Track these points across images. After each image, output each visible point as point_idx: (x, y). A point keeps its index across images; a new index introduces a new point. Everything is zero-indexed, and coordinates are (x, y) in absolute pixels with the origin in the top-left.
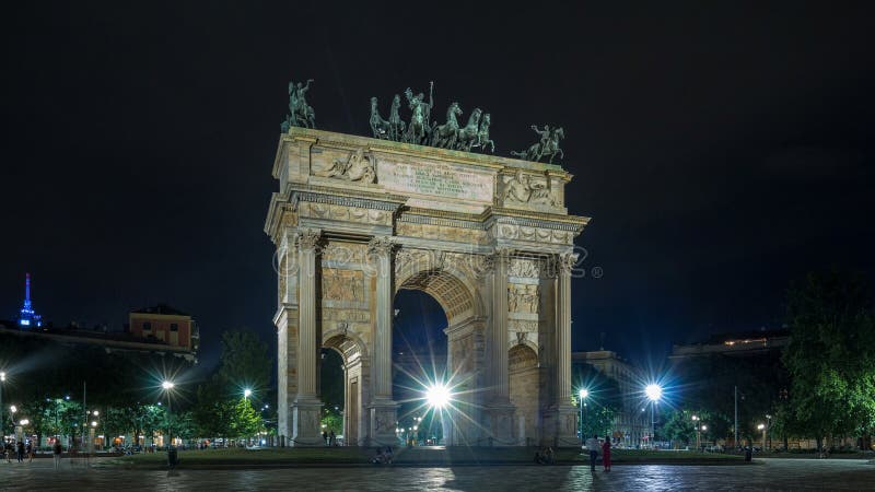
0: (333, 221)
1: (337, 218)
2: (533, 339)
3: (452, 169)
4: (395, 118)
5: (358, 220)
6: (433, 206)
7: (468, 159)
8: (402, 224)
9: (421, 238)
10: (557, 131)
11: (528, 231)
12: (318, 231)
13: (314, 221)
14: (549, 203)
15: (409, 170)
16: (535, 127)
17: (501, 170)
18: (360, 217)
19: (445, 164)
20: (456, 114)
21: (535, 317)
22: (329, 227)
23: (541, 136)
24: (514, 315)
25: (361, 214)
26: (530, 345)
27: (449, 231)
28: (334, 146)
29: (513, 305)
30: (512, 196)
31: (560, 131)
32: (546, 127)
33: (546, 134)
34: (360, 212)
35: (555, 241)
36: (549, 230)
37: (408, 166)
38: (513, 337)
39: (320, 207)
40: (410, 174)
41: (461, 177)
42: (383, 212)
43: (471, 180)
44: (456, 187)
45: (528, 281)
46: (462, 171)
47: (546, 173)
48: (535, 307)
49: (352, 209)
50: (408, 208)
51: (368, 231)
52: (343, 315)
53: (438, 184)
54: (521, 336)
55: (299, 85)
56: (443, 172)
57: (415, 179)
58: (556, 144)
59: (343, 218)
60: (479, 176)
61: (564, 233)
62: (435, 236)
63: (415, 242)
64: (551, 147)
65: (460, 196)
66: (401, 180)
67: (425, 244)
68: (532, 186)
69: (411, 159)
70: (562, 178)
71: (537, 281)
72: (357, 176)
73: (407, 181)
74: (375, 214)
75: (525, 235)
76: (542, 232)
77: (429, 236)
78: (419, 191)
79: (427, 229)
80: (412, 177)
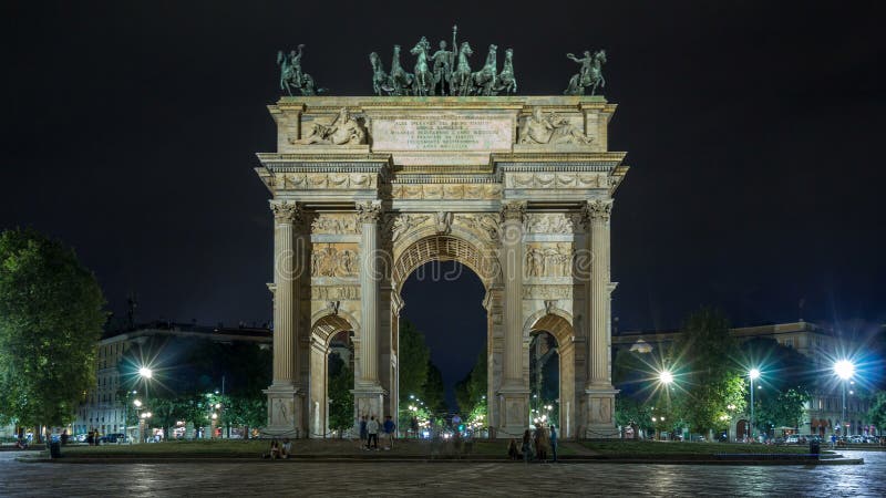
0: (310, 190)
1: (315, 187)
2: (565, 307)
3: (460, 118)
4: (397, 70)
5: (338, 187)
6: (438, 162)
7: (476, 104)
8: (400, 186)
9: (422, 200)
10: (598, 55)
11: (545, 177)
12: (292, 203)
13: (291, 193)
14: (575, 141)
15: (409, 125)
16: (571, 56)
17: (521, 111)
18: (340, 183)
19: (450, 113)
20: (466, 55)
21: (569, 280)
22: (306, 197)
23: (581, 64)
24: (541, 280)
25: (340, 179)
26: (562, 315)
27: (455, 188)
28: (324, 111)
29: (540, 268)
30: (528, 139)
31: (602, 54)
32: (587, 53)
33: (586, 61)
34: (340, 177)
35: (582, 185)
36: (574, 174)
37: (409, 122)
38: (540, 306)
39: (296, 177)
40: (410, 130)
41: (471, 126)
42: (367, 174)
43: (483, 128)
44: (465, 137)
45: (559, 237)
46: (472, 118)
47: (579, 106)
48: (570, 268)
49: (332, 175)
50: (400, 168)
51: (348, 198)
52: (334, 293)
53: (443, 137)
54: (549, 304)
55: (293, 53)
56: (449, 122)
57: (416, 134)
58: (596, 71)
59: (322, 186)
60: (494, 122)
61: (595, 174)
62: (439, 196)
63: (415, 205)
64: (591, 74)
65: (470, 146)
66: (400, 137)
67: (426, 206)
68: (554, 124)
69: (410, 113)
70: (602, 110)
71: (571, 238)
72: (343, 139)
73: (407, 138)
74: (358, 177)
75: (541, 182)
76: (563, 176)
77: (430, 197)
78: (421, 148)
79: (427, 189)
80: (413, 133)
